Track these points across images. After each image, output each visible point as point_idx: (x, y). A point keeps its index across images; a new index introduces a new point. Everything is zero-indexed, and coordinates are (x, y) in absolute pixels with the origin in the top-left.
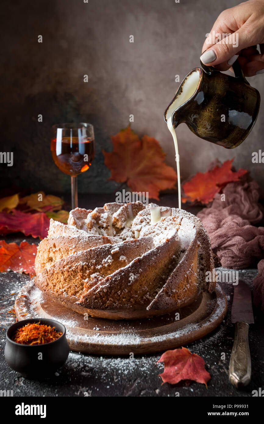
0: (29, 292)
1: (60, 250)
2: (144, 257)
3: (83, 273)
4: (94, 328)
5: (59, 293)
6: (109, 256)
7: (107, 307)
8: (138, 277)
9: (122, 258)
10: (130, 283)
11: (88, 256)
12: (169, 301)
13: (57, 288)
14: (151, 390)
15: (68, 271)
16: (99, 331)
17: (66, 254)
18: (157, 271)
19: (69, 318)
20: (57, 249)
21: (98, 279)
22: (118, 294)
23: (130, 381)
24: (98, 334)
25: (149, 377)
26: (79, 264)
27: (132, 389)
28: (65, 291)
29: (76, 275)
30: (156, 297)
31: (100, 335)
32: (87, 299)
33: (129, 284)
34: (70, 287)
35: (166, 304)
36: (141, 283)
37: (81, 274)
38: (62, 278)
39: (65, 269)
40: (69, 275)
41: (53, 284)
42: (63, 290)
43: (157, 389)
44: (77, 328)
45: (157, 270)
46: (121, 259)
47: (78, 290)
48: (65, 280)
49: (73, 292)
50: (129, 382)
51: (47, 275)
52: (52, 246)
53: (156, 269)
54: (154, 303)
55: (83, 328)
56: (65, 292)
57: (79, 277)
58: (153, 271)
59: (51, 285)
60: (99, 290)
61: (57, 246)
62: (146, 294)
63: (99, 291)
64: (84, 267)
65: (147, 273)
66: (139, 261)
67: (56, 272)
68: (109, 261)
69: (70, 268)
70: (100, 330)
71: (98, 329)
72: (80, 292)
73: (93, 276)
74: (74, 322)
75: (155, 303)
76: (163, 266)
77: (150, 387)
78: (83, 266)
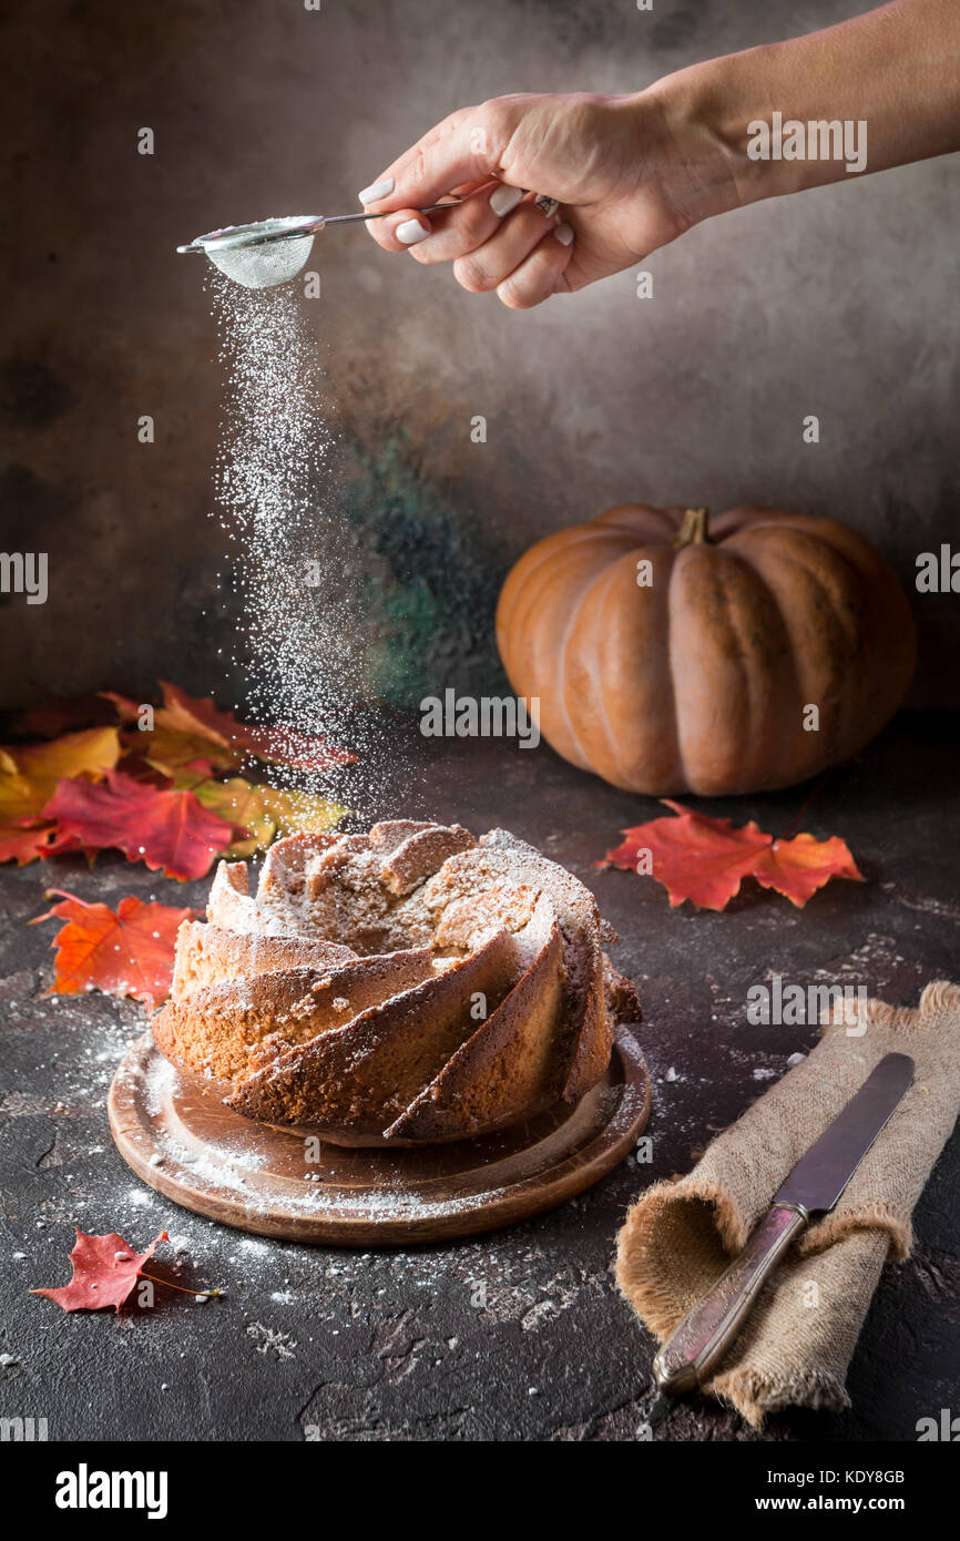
0: (145, 1065)
1: (209, 958)
2: (387, 1006)
3: (247, 1029)
4: (308, 1176)
5: (197, 1067)
6: (309, 996)
7: (292, 1120)
8: (370, 1054)
9: (340, 1003)
10: (348, 1068)
11: (261, 989)
12: (443, 1120)
13: (192, 1053)
14: (438, 1339)
15: (216, 1020)
16: (318, 1184)
17: (222, 971)
18: (422, 1041)
19: (246, 1146)
20: (204, 956)
21: (279, 1049)
22: (318, 1091)
23: (391, 1316)
24: (317, 1191)
25: (434, 1306)
26: (238, 1005)
27: (392, 1338)
28: (208, 1064)
29: (233, 1030)
30: (408, 1109)
31: (321, 1193)
32: (246, 1097)
33: (346, 1071)
34: (219, 1058)
35: (437, 1126)
36: (380, 1070)
37: (243, 1030)
38: (202, 1033)
39: (209, 1012)
40: (217, 1030)
41: (184, 1042)
42: (205, 1061)
43: (451, 1337)
44: (265, 1173)
45: (424, 1038)
46: (335, 1005)
47: (236, 1067)
48: (208, 1038)
49: (225, 1069)
50: (388, 1317)
51: (174, 1020)
52: (195, 945)
53: (422, 1036)
54: (402, 1124)
55: (279, 1173)
56: (208, 1068)
57: (239, 1036)
58: (414, 1042)
59: (179, 1044)
60: (274, 1078)
61: (204, 946)
62: (392, 1095)
63: (273, 1081)
64: (250, 1014)
65: (396, 1045)
66: (375, 1015)
67: (190, 1016)
68: (306, 1008)
69: (219, 1013)
70: (320, 1180)
71: (315, 1177)
72: (240, 1073)
73: (268, 1038)
74: (257, 1157)
75: (406, 1124)
76: (442, 1029)
77: (435, 1333)
78: (246, 1012)
